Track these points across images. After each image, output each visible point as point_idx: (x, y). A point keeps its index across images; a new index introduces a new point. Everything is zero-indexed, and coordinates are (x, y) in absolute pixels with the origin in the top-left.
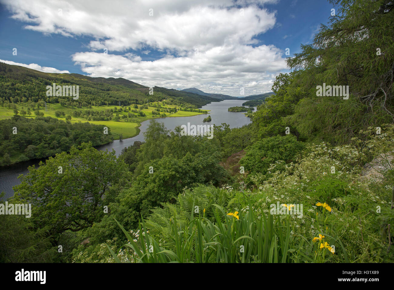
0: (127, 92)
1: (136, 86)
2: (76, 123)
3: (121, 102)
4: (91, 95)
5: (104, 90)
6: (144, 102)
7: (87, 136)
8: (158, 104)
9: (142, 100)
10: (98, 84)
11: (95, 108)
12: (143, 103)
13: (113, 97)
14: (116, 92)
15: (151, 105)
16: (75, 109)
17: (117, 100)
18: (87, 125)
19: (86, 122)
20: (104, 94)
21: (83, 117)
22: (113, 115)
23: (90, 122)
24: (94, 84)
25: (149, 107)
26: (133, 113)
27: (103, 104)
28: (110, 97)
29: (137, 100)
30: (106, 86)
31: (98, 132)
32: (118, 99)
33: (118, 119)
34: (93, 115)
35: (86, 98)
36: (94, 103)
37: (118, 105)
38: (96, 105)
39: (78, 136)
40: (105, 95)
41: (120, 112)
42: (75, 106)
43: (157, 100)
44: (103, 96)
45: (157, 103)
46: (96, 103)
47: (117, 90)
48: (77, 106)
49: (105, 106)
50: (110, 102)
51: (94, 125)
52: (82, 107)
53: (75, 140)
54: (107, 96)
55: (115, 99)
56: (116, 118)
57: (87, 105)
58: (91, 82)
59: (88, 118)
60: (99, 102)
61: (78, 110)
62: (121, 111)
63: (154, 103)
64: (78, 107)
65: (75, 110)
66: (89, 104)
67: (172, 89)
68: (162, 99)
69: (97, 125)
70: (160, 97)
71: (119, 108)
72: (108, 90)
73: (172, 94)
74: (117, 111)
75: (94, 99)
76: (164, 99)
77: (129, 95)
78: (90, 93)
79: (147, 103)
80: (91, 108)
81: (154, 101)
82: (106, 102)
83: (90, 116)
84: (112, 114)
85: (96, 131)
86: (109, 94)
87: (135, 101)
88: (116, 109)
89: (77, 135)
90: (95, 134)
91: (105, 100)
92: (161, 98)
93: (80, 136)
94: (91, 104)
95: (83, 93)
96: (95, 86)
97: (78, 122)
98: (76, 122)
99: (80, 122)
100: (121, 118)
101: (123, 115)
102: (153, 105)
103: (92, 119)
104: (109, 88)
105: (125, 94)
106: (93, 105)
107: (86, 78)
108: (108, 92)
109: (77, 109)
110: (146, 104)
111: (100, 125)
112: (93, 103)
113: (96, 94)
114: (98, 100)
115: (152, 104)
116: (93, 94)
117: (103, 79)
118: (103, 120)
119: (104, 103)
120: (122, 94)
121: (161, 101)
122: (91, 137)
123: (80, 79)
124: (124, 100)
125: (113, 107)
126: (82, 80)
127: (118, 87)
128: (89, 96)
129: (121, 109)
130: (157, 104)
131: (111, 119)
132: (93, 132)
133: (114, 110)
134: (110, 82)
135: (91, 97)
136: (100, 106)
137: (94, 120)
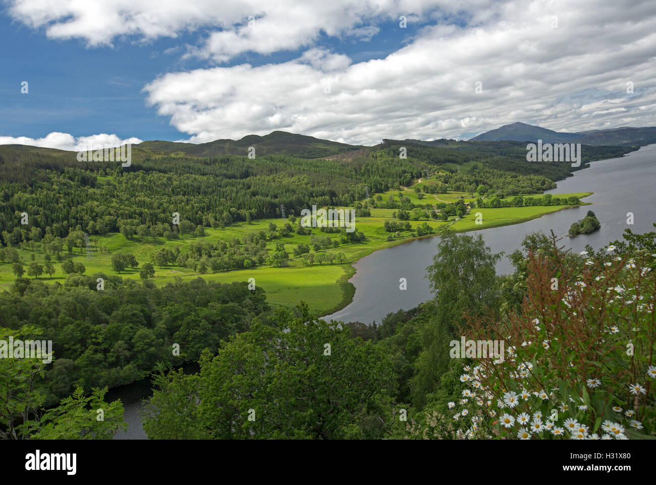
0: (300, 172)
1: (326, 150)
2: (170, 285)
3: (286, 205)
4: (200, 197)
5: (234, 177)
6: (357, 196)
7: (203, 321)
8: (401, 195)
9: (348, 192)
10: (215, 161)
11: (215, 235)
12: (353, 199)
13: (262, 194)
14: (267, 178)
15: (378, 203)
16: (162, 243)
17: (273, 201)
18: (198, 288)
19: (196, 277)
20: (235, 189)
21: (185, 266)
22: (267, 247)
23: (210, 277)
24: (206, 163)
25: (373, 211)
26: (326, 236)
27: (237, 219)
28: (254, 194)
29: (333, 194)
31: (231, 304)
32: (276, 197)
33: (282, 261)
34: (210, 256)
35: (188, 207)
36: (212, 221)
37: (279, 216)
38: (216, 226)
40: (237, 192)
41: (286, 236)
42: (161, 235)
43: (397, 184)
44: (234, 195)
45: (397, 192)
46: (216, 219)
47: (271, 171)
48: (167, 233)
49: (240, 223)
50: (253, 211)
51: (218, 286)
52: (180, 236)
54: (243, 192)
55: (269, 198)
56: (276, 257)
57: (192, 229)
58: (195, 158)
59: (199, 267)
60: (225, 214)
61: (170, 245)
62: (288, 232)
63: (386, 196)
64: (170, 238)
65: (163, 247)
66: (197, 224)
67: (443, 141)
68: (413, 177)
69: (226, 286)
70: (405, 172)
71: (281, 223)
72: (246, 175)
73: (442, 158)
74: (278, 234)
75: (209, 209)
76: (419, 176)
77: (306, 180)
78: (198, 190)
79: (364, 197)
80: (203, 234)
81: (387, 189)
82: (244, 212)
83: (204, 258)
84: (265, 245)
85: (223, 302)
86: (249, 188)
87: (327, 198)
88: (273, 228)
90: (223, 311)
91: (240, 207)
92: (408, 176)
94: (201, 223)
95: (178, 194)
96: (208, 169)
97: (173, 282)
98: (168, 280)
99: (180, 280)
100: (291, 256)
101: (296, 246)
102: (384, 203)
103: (209, 269)
104: (248, 167)
105: (295, 178)
106: (209, 225)
107: (181, 150)
108: (246, 181)
109: (167, 242)
110: (363, 203)
111: (235, 284)
112: (207, 219)
113: (213, 192)
114: (221, 208)
115: (380, 199)
116: (205, 193)
117: (228, 144)
118: (240, 266)
119: (239, 215)
120: (286, 181)
121: (409, 184)
122: (214, 323)
124: (294, 198)
125: (263, 226)
126: (173, 155)
127: (272, 160)
128: (196, 201)
129: (290, 229)
130: (397, 198)
131: (262, 262)
132: (219, 306)
133: (268, 235)
135: (200, 201)
136: (227, 225)
137: (217, 268)
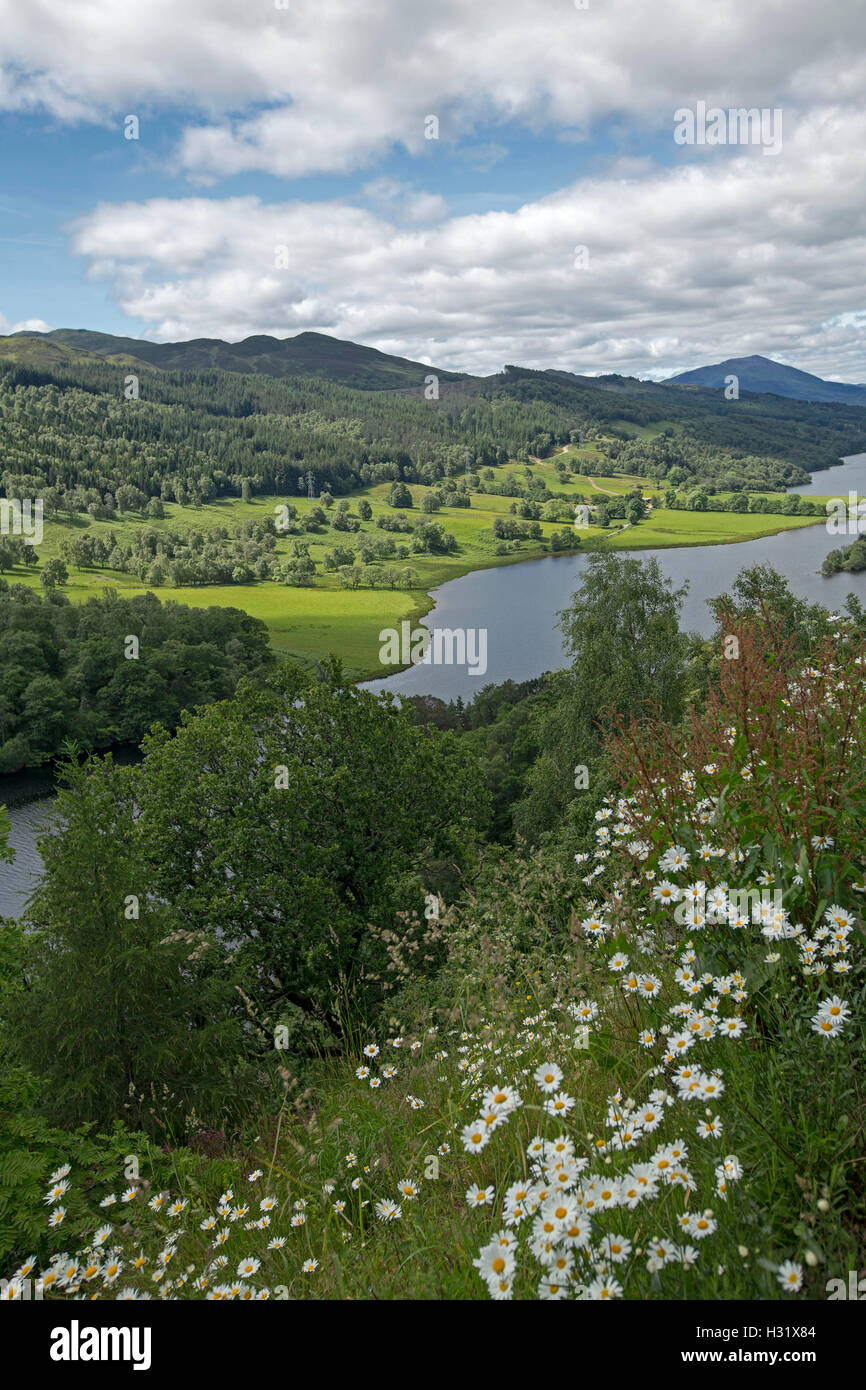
0: (347, 413)
1: (398, 377)
2: (94, 602)
3: (317, 473)
4: (159, 445)
5: (224, 412)
6: (447, 467)
7: (153, 672)
8: (530, 473)
9: (433, 458)
10: (190, 380)
11: (184, 518)
12: (441, 472)
13: (274, 449)
14: (286, 420)
15: (487, 485)
16: (81, 524)
17: (293, 463)
18: (146, 612)
19: (143, 592)
20: (223, 435)
21: (124, 570)
22: (278, 548)
23: (165, 595)
24: (173, 382)
25: (475, 499)
26: (385, 536)
27: (222, 491)
28: (259, 448)
29: (404, 460)
30: (235, 384)
31: (204, 646)
32: (299, 456)
33: (304, 577)
34: (171, 556)
35: (135, 462)
36: (178, 491)
37: (302, 493)
38: (186, 501)
39: (109, 671)
40: (228, 442)
41: (315, 530)
43: (522, 452)
44: (222, 445)
45: (522, 467)
46: (186, 489)
47: (294, 408)
48: (92, 507)
49: (231, 500)
50: (256, 479)
51: (183, 611)
52: (118, 514)
53: (93, 691)
54: (238, 442)
55: (286, 458)
56: (292, 567)
57: (141, 503)
58: (153, 369)
59: (150, 574)
60: (203, 480)
61: (98, 530)
62: (316, 524)
63: (502, 473)
64: (98, 516)
65: (85, 531)
66: (151, 495)
67: (614, 379)
68: (553, 442)
69: (198, 612)
70: (539, 430)
71: (306, 506)
72: (246, 410)
73: (609, 409)
74: (298, 525)
75: (173, 468)
76: (565, 440)
77: (357, 431)
78: (154, 432)
79: (459, 470)
80: (160, 515)
81: (505, 459)
82: (240, 480)
83: (160, 558)
84: (273, 544)
85: (191, 641)
86: (251, 435)
87: (394, 466)
88: (292, 514)
89: (103, 663)
90: (189, 657)
91: (231, 470)
92: (546, 438)
93: (119, 671)
94: (158, 493)
95: (118, 435)
96: (177, 392)
97: (100, 596)
98: (91, 594)
99: (114, 594)
100: (319, 568)
101: (330, 551)
102: (496, 484)
103: (170, 579)
104: (252, 396)
105: (338, 424)
106: (172, 499)
107: (128, 352)
108: (246, 421)
109: (95, 523)
110: (459, 481)
111: (213, 609)
112: (169, 487)
113: (184, 436)
114: (196, 468)
115: (490, 476)
116: (169, 438)
117: (215, 350)
118: (224, 579)
119: (228, 484)
120: (321, 428)
121: (545, 454)
122: (171, 677)
123: (98, 357)
124: (333, 461)
125: (274, 508)
126: (111, 360)
127: (297, 386)
128: (149, 452)
129: (321, 518)
130: (520, 478)
131: (266, 573)
132: (182, 647)
133: (281, 525)
134: (252, 361)
135: (158, 453)
136: (205, 500)
137: (184, 579)
